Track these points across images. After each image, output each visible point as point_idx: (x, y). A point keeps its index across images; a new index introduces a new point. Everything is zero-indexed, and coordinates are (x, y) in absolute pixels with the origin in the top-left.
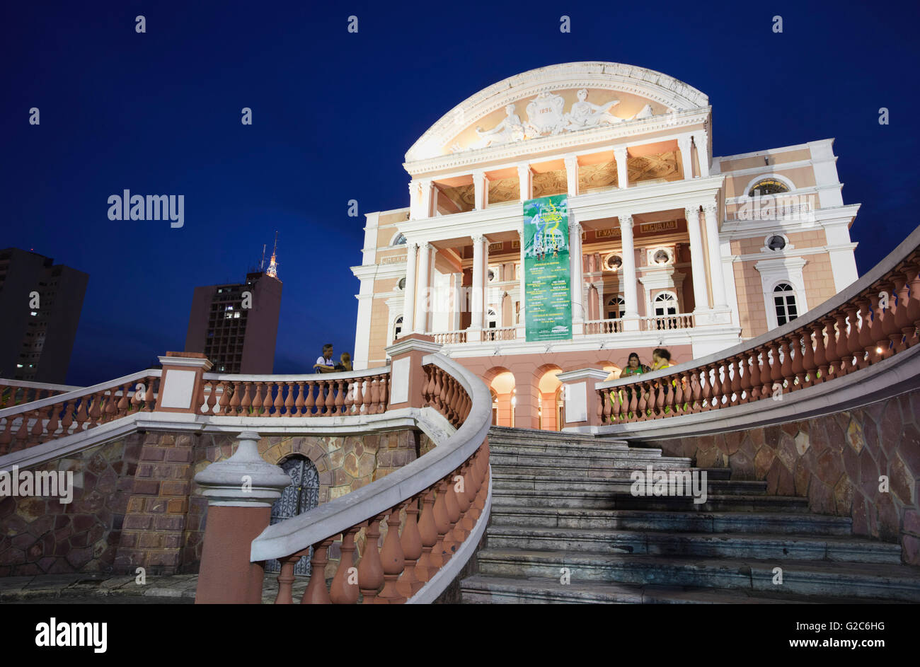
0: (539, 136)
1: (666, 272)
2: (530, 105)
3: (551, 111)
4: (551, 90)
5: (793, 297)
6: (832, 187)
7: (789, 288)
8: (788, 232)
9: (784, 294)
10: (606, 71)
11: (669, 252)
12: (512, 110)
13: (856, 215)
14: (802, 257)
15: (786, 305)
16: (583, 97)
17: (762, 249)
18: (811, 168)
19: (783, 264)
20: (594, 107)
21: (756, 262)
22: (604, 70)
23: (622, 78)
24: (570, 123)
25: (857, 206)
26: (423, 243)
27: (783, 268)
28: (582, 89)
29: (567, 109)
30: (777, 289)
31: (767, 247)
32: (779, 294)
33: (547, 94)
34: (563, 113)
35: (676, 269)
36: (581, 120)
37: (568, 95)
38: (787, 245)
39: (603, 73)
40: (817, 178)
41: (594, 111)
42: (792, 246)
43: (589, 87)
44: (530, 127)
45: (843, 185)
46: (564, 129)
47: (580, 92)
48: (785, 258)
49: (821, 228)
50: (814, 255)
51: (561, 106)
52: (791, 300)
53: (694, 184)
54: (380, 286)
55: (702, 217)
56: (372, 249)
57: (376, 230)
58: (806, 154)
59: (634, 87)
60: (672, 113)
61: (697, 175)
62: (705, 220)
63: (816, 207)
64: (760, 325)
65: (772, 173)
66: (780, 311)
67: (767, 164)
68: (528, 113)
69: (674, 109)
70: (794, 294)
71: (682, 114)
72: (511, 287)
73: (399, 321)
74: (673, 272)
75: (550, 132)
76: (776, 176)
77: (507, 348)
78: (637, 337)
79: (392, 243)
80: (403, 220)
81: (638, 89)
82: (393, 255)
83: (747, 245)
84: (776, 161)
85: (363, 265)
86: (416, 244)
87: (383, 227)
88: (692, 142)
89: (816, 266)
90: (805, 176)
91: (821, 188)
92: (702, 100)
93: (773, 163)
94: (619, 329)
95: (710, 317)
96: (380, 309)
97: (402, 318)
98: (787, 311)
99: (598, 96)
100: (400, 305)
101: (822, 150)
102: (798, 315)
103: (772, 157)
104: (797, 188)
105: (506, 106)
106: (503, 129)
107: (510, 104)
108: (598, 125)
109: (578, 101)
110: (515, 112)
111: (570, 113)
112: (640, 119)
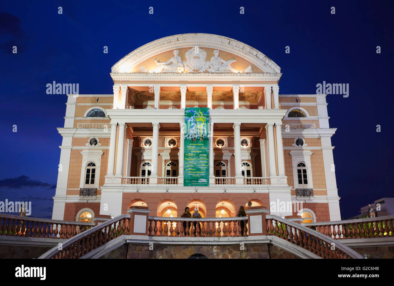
0: (192, 72)
1: (247, 151)
2: (187, 53)
3: (199, 58)
4: (200, 46)
5: (306, 170)
6: (325, 118)
7: (304, 165)
8: (305, 138)
9: (302, 168)
10: (230, 43)
11: (249, 141)
12: (177, 53)
13: (335, 133)
14: (311, 151)
15: (302, 174)
16: (217, 54)
17: (293, 145)
18: (316, 107)
19: (302, 153)
20: (223, 61)
21: (290, 150)
22: (229, 42)
23: (239, 49)
24: (210, 68)
25: (335, 129)
26: (122, 122)
27: (302, 155)
28: (217, 50)
29: (208, 59)
30: (299, 165)
31: (295, 144)
32: (299, 168)
34: (206, 61)
35: (252, 150)
36: (216, 67)
37: (209, 51)
38: (304, 144)
39: (229, 44)
40: (319, 113)
41: (222, 63)
42: (307, 145)
43: (220, 49)
44: (187, 65)
45: (329, 118)
46: (206, 70)
47: (215, 51)
48: (303, 150)
49: (320, 137)
50: (316, 150)
51: (205, 57)
52: (305, 171)
53: (273, 112)
54: (76, 141)
55: (275, 129)
56: (72, 117)
57: (75, 106)
58: (315, 100)
59: (244, 55)
60: (263, 73)
61: (272, 106)
62: (276, 130)
63: (318, 127)
64: (290, 182)
65: (299, 106)
66: (300, 176)
67: (297, 102)
68: (186, 57)
69: (263, 71)
70: (306, 169)
71: (268, 75)
72: (162, 151)
73: (89, 165)
74: (250, 151)
75: (199, 70)
76: (301, 108)
77: (174, 189)
78: (242, 187)
79: (85, 115)
80: (93, 102)
81: (246, 56)
82: (86, 123)
83: (287, 142)
84: (301, 101)
85: (65, 127)
86: (118, 123)
87: (79, 104)
88: (272, 90)
89: (316, 155)
90: (313, 110)
91: (320, 118)
92: (278, 69)
93: (300, 102)
94: (233, 182)
95: (277, 180)
96: (76, 156)
97: (92, 163)
98: (303, 177)
99: (225, 55)
100: (90, 155)
101: (321, 99)
102: (308, 179)
103: (300, 99)
104: (310, 116)
105: (174, 50)
106: (171, 63)
107: (176, 49)
108: (225, 72)
109: (214, 56)
110: (179, 55)
111: (210, 62)
112: (247, 73)
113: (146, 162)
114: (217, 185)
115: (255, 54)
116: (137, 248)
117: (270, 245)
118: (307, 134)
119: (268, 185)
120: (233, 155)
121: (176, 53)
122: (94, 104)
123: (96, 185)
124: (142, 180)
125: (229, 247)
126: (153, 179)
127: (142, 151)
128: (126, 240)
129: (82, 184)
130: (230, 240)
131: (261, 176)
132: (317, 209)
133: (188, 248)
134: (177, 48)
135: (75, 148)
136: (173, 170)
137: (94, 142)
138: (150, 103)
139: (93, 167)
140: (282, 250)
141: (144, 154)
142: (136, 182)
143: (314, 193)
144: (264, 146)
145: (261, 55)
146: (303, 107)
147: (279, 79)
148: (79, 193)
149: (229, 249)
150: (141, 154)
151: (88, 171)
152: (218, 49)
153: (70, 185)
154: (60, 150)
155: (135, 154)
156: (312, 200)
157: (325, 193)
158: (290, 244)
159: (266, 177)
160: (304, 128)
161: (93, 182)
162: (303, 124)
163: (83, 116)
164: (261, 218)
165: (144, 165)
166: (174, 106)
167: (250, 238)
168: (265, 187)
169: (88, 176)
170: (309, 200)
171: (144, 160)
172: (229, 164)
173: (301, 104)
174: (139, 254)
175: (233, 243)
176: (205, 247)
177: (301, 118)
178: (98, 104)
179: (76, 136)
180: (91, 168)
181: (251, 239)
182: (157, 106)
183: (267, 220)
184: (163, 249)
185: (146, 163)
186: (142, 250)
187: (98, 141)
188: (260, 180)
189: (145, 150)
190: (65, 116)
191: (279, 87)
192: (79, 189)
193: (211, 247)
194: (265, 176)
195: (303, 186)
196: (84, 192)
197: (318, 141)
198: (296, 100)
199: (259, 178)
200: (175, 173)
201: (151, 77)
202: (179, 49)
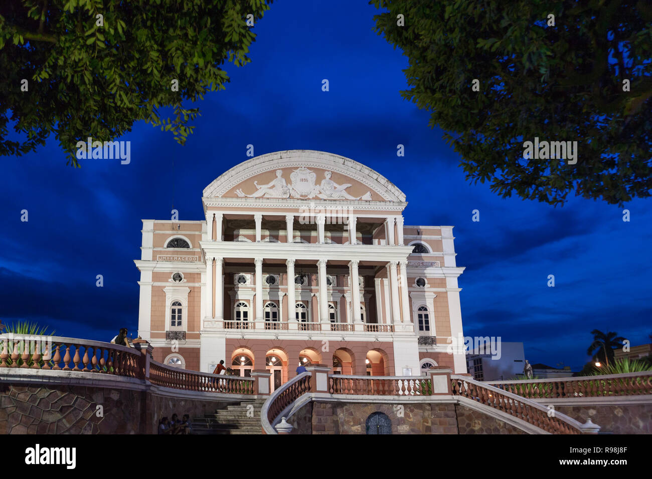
0: (299, 197)
2: (293, 173)
3: (307, 181)
4: (307, 166)
5: (428, 315)
6: (451, 254)
7: (426, 310)
8: (427, 277)
9: (423, 313)
10: (345, 164)
13: (462, 273)
14: (434, 293)
15: (424, 319)
16: (329, 176)
17: (413, 285)
18: (441, 241)
19: (424, 295)
20: (336, 185)
22: (344, 162)
23: (354, 171)
25: (463, 269)
26: (220, 257)
27: (424, 297)
28: (329, 171)
30: (420, 309)
31: (416, 284)
32: (421, 312)
33: (306, 169)
34: (316, 184)
35: (365, 291)
36: (328, 193)
37: (319, 173)
38: (426, 285)
39: (343, 164)
40: (444, 248)
41: (336, 188)
42: (429, 286)
43: (332, 170)
44: (293, 189)
45: (456, 254)
47: (326, 173)
48: (425, 291)
49: (444, 277)
50: (440, 292)
51: (314, 179)
52: (426, 316)
54: (157, 276)
55: (398, 268)
56: (150, 248)
57: (152, 234)
58: (439, 233)
59: (362, 178)
60: (384, 201)
61: (396, 242)
62: (400, 270)
63: (442, 265)
65: (422, 240)
66: (421, 322)
68: (291, 179)
69: (385, 198)
70: (428, 313)
71: (391, 204)
73: (174, 304)
74: (363, 292)
75: (307, 196)
76: (423, 243)
77: (284, 335)
79: (165, 246)
80: (173, 229)
81: (364, 180)
82: (167, 254)
85: (142, 259)
86: (214, 258)
87: (157, 232)
88: (395, 222)
89: (441, 299)
90: (438, 245)
91: (446, 254)
92: (402, 197)
94: (345, 328)
95: (402, 327)
96: (158, 294)
97: (177, 302)
98: (424, 323)
99: (338, 178)
100: (175, 293)
101: (447, 231)
102: (430, 325)
103: (421, 231)
104: (433, 251)
105: (277, 170)
106: (274, 186)
107: (280, 169)
108: (339, 199)
109: (325, 178)
110: (283, 176)
111: (320, 186)
112: (366, 201)
113: (241, 302)
118: (431, 273)
119: (392, 333)
120: (343, 296)
121: (279, 173)
122: (175, 232)
123: (184, 328)
124: (238, 324)
127: (236, 289)
129: (168, 327)
131: (376, 321)
132: (440, 360)
135: (157, 284)
136: (273, 312)
137: (178, 277)
138: (242, 232)
139: (179, 307)
141: (239, 293)
142: (230, 326)
143: (437, 341)
144: (380, 286)
146: (425, 241)
147: (404, 209)
148: (165, 336)
150: (236, 293)
151: (173, 311)
152: (330, 170)
153: (153, 327)
154: (139, 286)
156: (434, 349)
159: (382, 324)
160: (427, 266)
161: (180, 324)
162: (425, 261)
163: (163, 247)
165: (238, 306)
168: (389, 335)
169: (173, 317)
170: (432, 349)
171: (238, 300)
172: (339, 306)
173: (423, 237)
177: (424, 255)
178: (179, 232)
179: (156, 270)
180: (177, 308)
182: (258, 236)
185: (240, 304)
187: (183, 276)
188: (377, 327)
189: (239, 288)
190: (141, 246)
191: (404, 219)
192: (165, 332)
194: (380, 323)
195: (424, 333)
196: (170, 336)
197: (442, 282)
198: (417, 233)
199: (375, 324)
200: (275, 315)
201: (251, 203)
202: (283, 169)
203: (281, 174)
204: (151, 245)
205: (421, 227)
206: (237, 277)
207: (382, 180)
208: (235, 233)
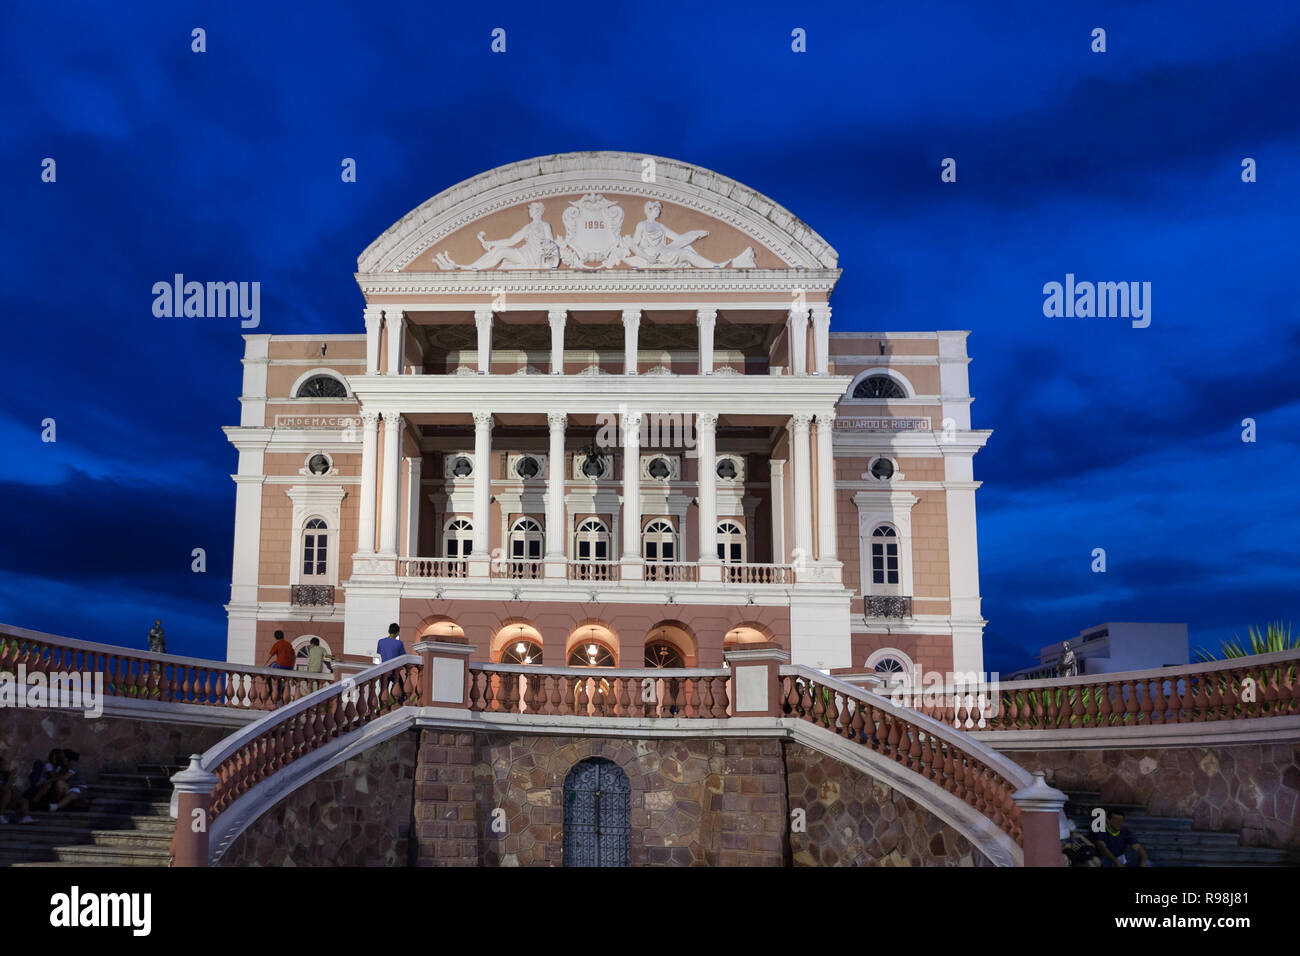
0: (581, 266)
1: (733, 492)
2: (569, 210)
3: (602, 227)
4: (604, 191)
5: (896, 545)
6: (961, 400)
7: (892, 533)
8: (899, 456)
9: (885, 541)
10: (693, 181)
13: (985, 445)
15: (885, 556)
16: (655, 213)
17: (864, 476)
18: (936, 369)
19: (889, 499)
20: (670, 234)
21: (855, 492)
22: (691, 177)
23: (716, 197)
24: (633, 254)
25: (988, 433)
26: (392, 413)
27: (888, 504)
28: (653, 200)
29: (628, 228)
30: (877, 533)
31: (870, 473)
32: (878, 540)
33: (598, 197)
34: (622, 234)
35: (746, 490)
36: (651, 252)
37: (632, 206)
38: (895, 473)
39: (688, 182)
40: (943, 385)
41: (669, 241)
42: (902, 476)
43: (664, 199)
44: (568, 246)
45: (973, 399)
46: (622, 262)
47: (649, 204)
48: (891, 491)
49: (941, 456)
50: (927, 491)
51: (618, 222)
52: (893, 549)
53: (811, 383)
54: (274, 463)
55: (813, 431)
56: (259, 398)
57: (265, 366)
58: (933, 347)
59: (733, 215)
60: (785, 268)
61: (810, 367)
62: (816, 435)
63: (938, 425)
64: (850, 579)
65: (888, 367)
66: (877, 563)
67: (882, 353)
68: (565, 223)
69: (788, 262)
70: (897, 542)
71: (801, 274)
72: (501, 490)
73: (310, 525)
74: (743, 493)
75: (600, 263)
76: (892, 373)
77: (532, 591)
78: (718, 590)
79: (294, 392)
80: (312, 356)
81: (739, 218)
82: (297, 413)
83: (846, 467)
84: (894, 350)
85: (243, 424)
86: (380, 414)
87: (276, 362)
88: (809, 318)
89: (929, 507)
90: (928, 379)
91: (947, 400)
92: (829, 257)
93: (890, 353)
94: (692, 576)
95: (815, 572)
96: (276, 501)
97: (317, 521)
98: (886, 564)
99: (676, 216)
100: (312, 498)
101: (953, 345)
102: (899, 570)
103: (890, 344)
104: (917, 394)
105: (530, 203)
106: (523, 242)
107: (537, 201)
108: (675, 266)
109: (646, 219)
110: (544, 217)
111: (632, 236)
112: (740, 270)
113: (459, 518)
114: (650, 583)
115: (765, 213)
116: (443, 739)
117: (786, 741)
118: (906, 445)
119: (789, 586)
120: (695, 503)
121: (536, 212)
122: (314, 362)
123: (331, 578)
124: (450, 565)
125: (679, 743)
126: (478, 565)
127: (447, 490)
128: (414, 719)
129: (296, 576)
130: (680, 727)
131: (769, 560)
132: (919, 652)
133: (573, 742)
134: (538, 198)
135: (272, 480)
136: (531, 542)
137: (320, 464)
138: (465, 357)
139: (322, 532)
140: (818, 754)
141: (453, 497)
142: (433, 571)
143: (915, 607)
144: (782, 479)
145: (783, 216)
146: (898, 368)
147: (832, 286)
148: (289, 596)
149: (677, 749)
150: (446, 498)
151: (309, 541)
152: (657, 197)
153: (265, 575)
154: (234, 485)
155: (428, 498)
156: (907, 627)
157: (945, 608)
158: (840, 741)
159: (783, 564)
161: (322, 569)
162: (895, 417)
163: (287, 396)
164: (766, 673)
165: (452, 528)
166: (532, 364)
167: (734, 722)
168: (780, 591)
169: (308, 555)
170: (901, 626)
171: (453, 514)
172: (683, 527)
173: (894, 358)
174: (446, 753)
175: (690, 734)
176: (615, 741)
177: (891, 402)
178: (325, 361)
179: (272, 448)
180: (316, 533)
181: (736, 726)
182: (484, 366)
183: (782, 678)
184: (506, 744)
185: (458, 523)
186: (454, 744)
187: (330, 461)
188: (768, 570)
189: (454, 486)
190: (240, 394)
191: (831, 311)
192: (289, 587)
193: (630, 742)
194: (779, 562)
195: (885, 589)
196: (299, 596)
197: (934, 468)
198: (878, 349)
199: (765, 566)
200: (536, 549)
201: (466, 283)
202: (546, 202)
203: (540, 213)
204: (262, 394)
205: (889, 335)
206: (450, 461)
207: (783, 217)
208: (450, 359)
